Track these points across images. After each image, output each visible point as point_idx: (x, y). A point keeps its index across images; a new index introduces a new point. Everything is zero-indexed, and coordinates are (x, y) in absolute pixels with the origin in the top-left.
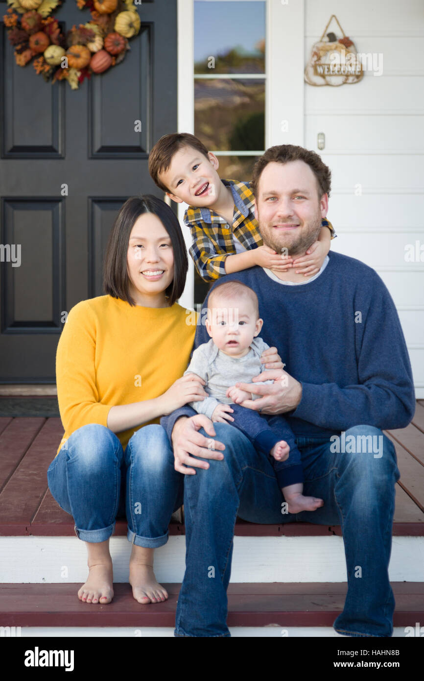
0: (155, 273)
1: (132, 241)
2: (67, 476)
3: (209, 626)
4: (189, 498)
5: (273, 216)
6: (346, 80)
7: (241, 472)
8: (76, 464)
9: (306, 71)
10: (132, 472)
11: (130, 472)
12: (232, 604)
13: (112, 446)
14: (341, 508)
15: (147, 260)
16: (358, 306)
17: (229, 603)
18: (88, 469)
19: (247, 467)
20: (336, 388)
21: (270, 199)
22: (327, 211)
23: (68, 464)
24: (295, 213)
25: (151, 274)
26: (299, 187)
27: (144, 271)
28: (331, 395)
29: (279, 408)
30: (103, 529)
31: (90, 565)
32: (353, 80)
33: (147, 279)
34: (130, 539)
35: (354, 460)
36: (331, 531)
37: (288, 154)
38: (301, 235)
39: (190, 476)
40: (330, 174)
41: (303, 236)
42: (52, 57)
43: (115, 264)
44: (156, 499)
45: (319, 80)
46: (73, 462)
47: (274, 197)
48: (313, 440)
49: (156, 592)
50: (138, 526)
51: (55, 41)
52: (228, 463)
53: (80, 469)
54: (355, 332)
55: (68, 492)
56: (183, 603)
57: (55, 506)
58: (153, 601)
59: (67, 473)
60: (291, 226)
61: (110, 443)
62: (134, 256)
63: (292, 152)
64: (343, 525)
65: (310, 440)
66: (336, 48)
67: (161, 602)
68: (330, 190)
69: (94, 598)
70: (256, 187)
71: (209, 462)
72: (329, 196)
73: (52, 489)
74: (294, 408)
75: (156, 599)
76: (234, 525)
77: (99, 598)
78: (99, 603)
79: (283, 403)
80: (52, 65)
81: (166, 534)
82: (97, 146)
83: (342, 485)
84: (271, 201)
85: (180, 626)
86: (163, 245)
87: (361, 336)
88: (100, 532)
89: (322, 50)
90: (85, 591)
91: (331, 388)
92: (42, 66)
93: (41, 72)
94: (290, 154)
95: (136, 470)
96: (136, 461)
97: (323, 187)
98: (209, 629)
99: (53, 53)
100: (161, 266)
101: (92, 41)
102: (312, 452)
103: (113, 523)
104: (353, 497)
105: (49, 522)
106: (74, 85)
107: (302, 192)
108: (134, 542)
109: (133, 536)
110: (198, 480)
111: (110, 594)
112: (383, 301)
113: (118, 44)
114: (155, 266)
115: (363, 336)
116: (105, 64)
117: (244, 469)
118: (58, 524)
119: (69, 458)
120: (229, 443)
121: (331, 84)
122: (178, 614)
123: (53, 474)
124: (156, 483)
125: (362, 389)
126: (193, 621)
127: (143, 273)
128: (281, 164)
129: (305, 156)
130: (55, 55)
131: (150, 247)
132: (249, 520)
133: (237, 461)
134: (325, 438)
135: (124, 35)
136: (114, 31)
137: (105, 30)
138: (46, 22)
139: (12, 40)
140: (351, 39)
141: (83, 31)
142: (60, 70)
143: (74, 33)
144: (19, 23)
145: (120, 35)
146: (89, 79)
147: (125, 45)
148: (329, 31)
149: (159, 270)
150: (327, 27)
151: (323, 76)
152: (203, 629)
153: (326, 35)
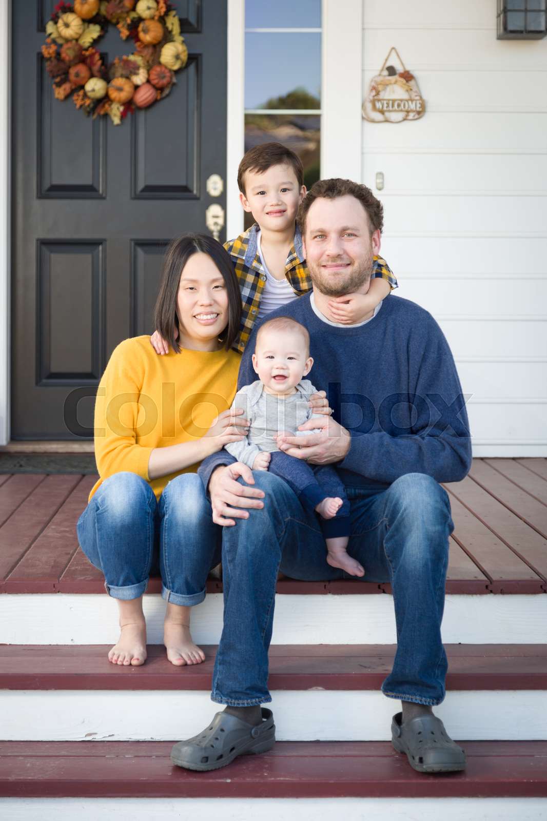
0: (209, 317)
1: (182, 284)
2: (96, 528)
3: (248, 689)
4: (227, 551)
5: (321, 255)
6: (407, 116)
7: (283, 523)
8: (105, 514)
9: (363, 106)
10: (166, 524)
11: (164, 524)
12: (274, 666)
13: (144, 496)
14: (391, 562)
15: (200, 303)
16: (412, 351)
17: (270, 664)
18: (118, 520)
19: (289, 518)
20: (387, 437)
21: (318, 237)
22: (379, 248)
23: (97, 515)
24: (345, 252)
25: (205, 317)
26: (349, 224)
27: (197, 315)
28: (381, 445)
29: (326, 457)
30: (135, 585)
31: (122, 625)
32: (414, 116)
33: (201, 324)
34: (164, 596)
35: (405, 510)
36: (381, 589)
37: (336, 189)
38: (351, 275)
39: (228, 527)
40: (382, 209)
41: (354, 275)
42: (93, 90)
44: (191, 552)
45: (378, 116)
46: (103, 513)
47: (323, 235)
48: (362, 491)
49: (192, 653)
50: (173, 583)
51: (96, 73)
52: (269, 513)
53: (110, 520)
54: (409, 379)
55: (98, 545)
56: (220, 664)
57: (86, 563)
58: (189, 662)
59: (96, 524)
60: (341, 266)
61: (142, 492)
62: (185, 299)
63: (340, 187)
64: (393, 579)
65: (359, 491)
66: (396, 82)
67: (197, 664)
68: (383, 225)
69: (126, 660)
70: (303, 224)
71: (248, 511)
72: (381, 232)
73: (82, 543)
74: (341, 458)
75: (192, 661)
76: (276, 581)
77: (131, 660)
78: (131, 664)
79: (331, 453)
80: (93, 99)
81: (203, 591)
82: (141, 185)
83: (392, 537)
84: (320, 239)
85: (217, 689)
86: (216, 287)
87: (415, 383)
88: (131, 588)
89: (380, 84)
90: (116, 653)
91: (381, 437)
92: (83, 99)
93: (81, 106)
94: (339, 188)
95: (170, 521)
96: (170, 513)
97: (375, 222)
98: (248, 692)
99: (95, 86)
100: (215, 309)
101: (136, 74)
102: (362, 503)
103: (145, 579)
104: (404, 549)
105: (79, 579)
106: (116, 120)
107: (352, 229)
108: (169, 600)
109: (167, 593)
110: (237, 531)
111: (142, 655)
112: (438, 346)
113: (164, 77)
114: (209, 309)
115: (417, 383)
116: (150, 98)
117: (286, 520)
118: (87, 581)
119: (98, 509)
120: (271, 492)
121: (390, 120)
122: (215, 675)
123: (83, 527)
124: (192, 536)
125: (415, 439)
126: (230, 683)
127: (196, 317)
128: (328, 200)
129: (355, 190)
130: (97, 88)
131: (203, 290)
132: (293, 576)
133: (279, 511)
134: (375, 489)
135: (169, 67)
136: (160, 63)
137: (150, 62)
138: (87, 53)
139: (51, 71)
140: (411, 72)
141: (127, 63)
142: (101, 105)
143: (117, 65)
144: (58, 54)
145: (166, 67)
146: (132, 114)
147: (171, 78)
148: (389, 64)
149: (213, 313)
150: (386, 60)
151: (382, 112)
152: (241, 692)
153: (385, 69)
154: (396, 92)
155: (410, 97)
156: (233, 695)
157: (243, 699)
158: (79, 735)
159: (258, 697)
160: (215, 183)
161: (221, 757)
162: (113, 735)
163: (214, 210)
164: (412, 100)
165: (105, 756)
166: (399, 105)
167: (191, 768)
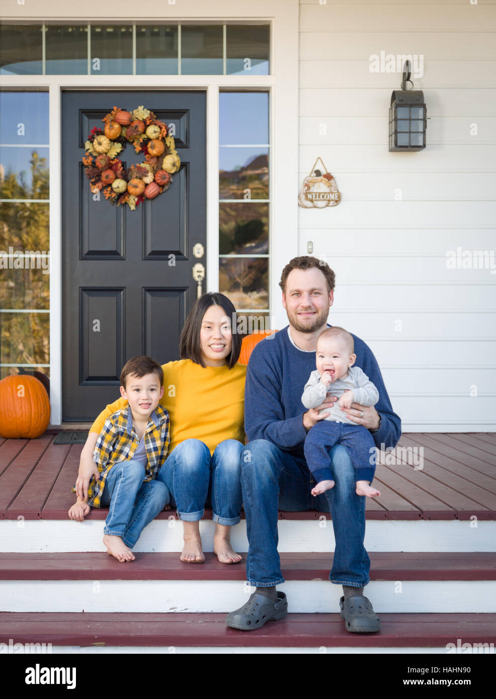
0: (219, 346)
1: (203, 324)
2: (174, 475)
5: (297, 307)
6: (329, 203)
7: (279, 472)
8: (181, 465)
9: (299, 197)
11: (216, 472)
13: (205, 453)
15: (213, 337)
18: (189, 469)
22: (333, 301)
23: (175, 466)
24: (314, 305)
25: (216, 347)
26: (316, 286)
27: (212, 345)
30: (197, 512)
31: (186, 539)
32: (333, 204)
33: (213, 351)
34: (214, 520)
37: (307, 263)
38: (317, 319)
40: (334, 276)
41: (319, 319)
42: (118, 187)
43: (191, 340)
45: (309, 204)
46: (179, 465)
47: (298, 293)
49: (234, 556)
50: (220, 511)
51: (119, 176)
53: (184, 469)
56: (251, 562)
58: (233, 561)
59: (174, 472)
60: (310, 313)
61: (203, 451)
62: (204, 334)
66: (321, 181)
68: (334, 286)
70: (285, 286)
75: (235, 561)
77: (195, 558)
80: (117, 193)
81: (239, 516)
82: (149, 251)
84: (296, 296)
85: (251, 577)
86: (225, 327)
89: (311, 182)
92: (110, 193)
93: (109, 198)
95: (220, 470)
96: (220, 465)
97: (330, 285)
98: (272, 577)
99: (119, 185)
100: (222, 342)
101: (146, 176)
103: (203, 508)
106: (133, 207)
107: (318, 289)
108: (217, 522)
109: (216, 518)
112: (371, 362)
113: (165, 178)
114: (219, 342)
116: (156, 192)
119: (176, 462)
121: (317, 206)
122: (248, 570)
126: (260, 573)
128: (302, 271)
129: (318, 264)
130: (120, 186)
131: (216, 329)
133: (275, 464)
135: (168, 171)
136: (162, 169)
137: (155, 168)
138: (114, 162)
139: (88, 175)
140: (331, 174)
141: (139, 168)
142: (123, 196)
143: (133, 170)
144: (94, 163)
145: (166, 172)
146: (143, 203)
147: (169, 179)
148: (316, 169)
149: (221, 344)
150: (314, 166)
151: (312, 201)
152: (269, 578)
153: (313, 172)
154: (321, 187)
155: (331, 190)
156: (262, 580)
157: (269, 582)
158: (166, 610)
159: (278, 580)
160: (199, 249)
161: (258, 621)
162: (187, 609)
163: (198, 267)
164: (332, 193)
165: (185, 622)
166: (323, 197)
167: (241, 628)
